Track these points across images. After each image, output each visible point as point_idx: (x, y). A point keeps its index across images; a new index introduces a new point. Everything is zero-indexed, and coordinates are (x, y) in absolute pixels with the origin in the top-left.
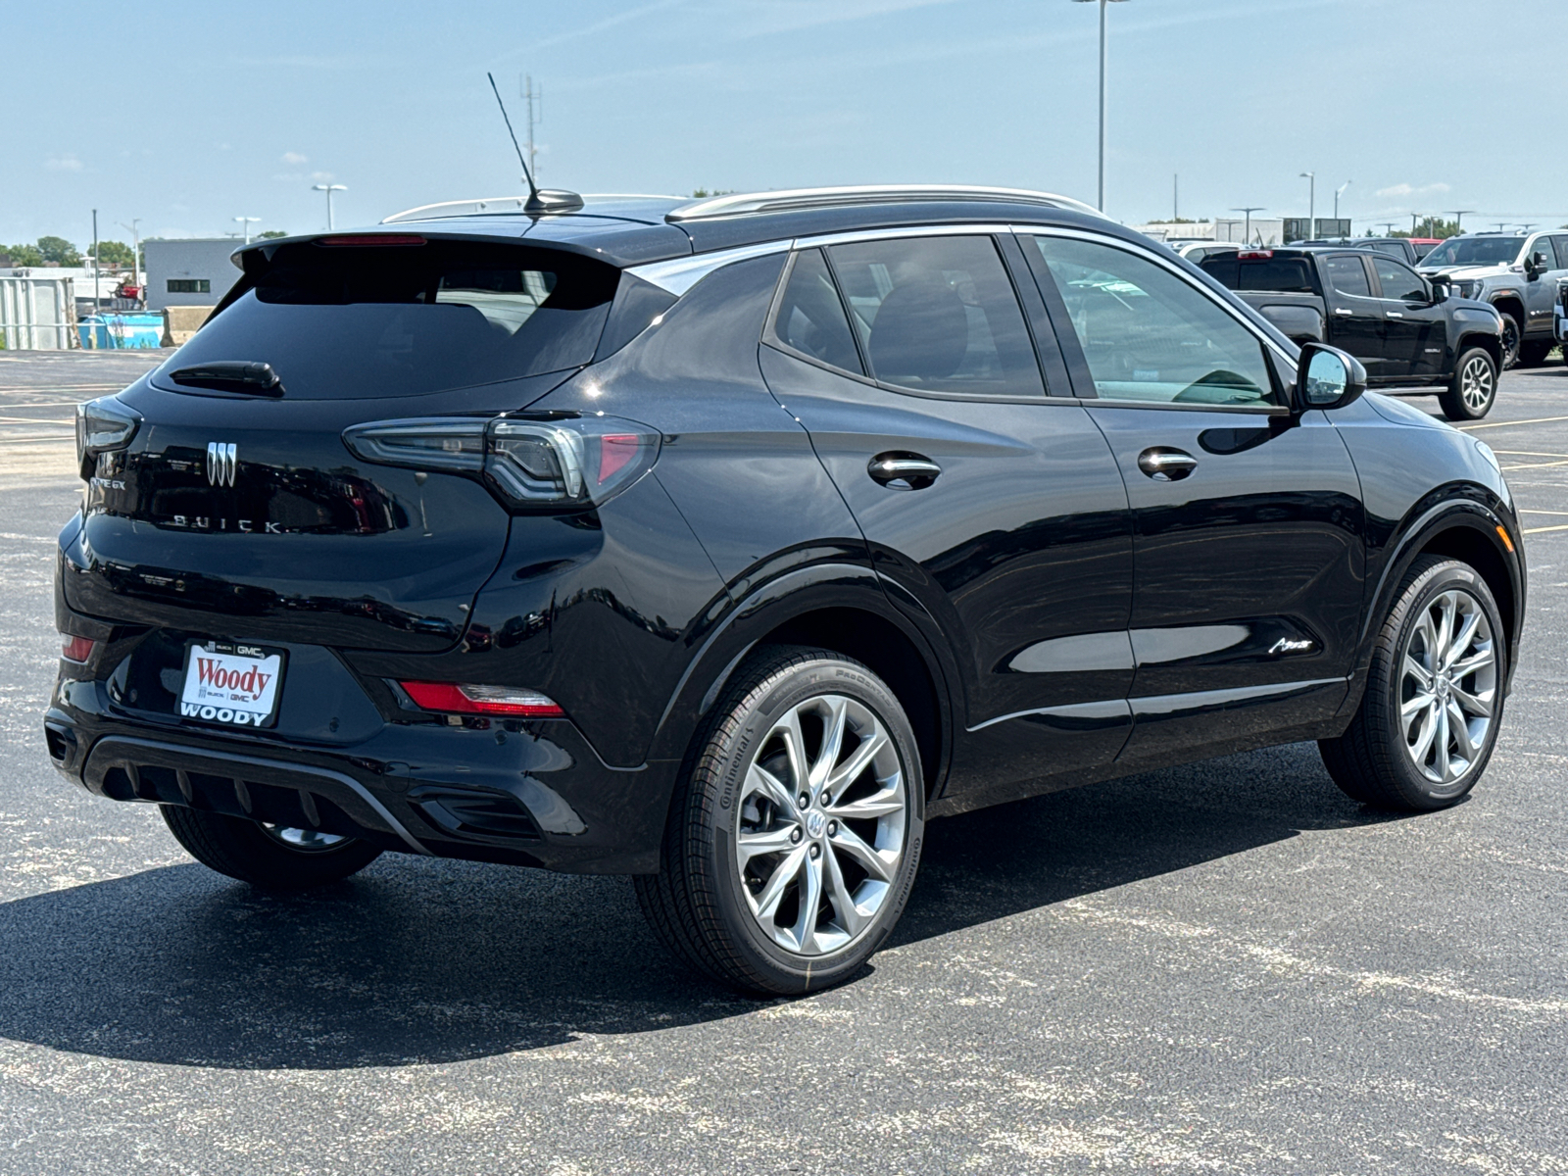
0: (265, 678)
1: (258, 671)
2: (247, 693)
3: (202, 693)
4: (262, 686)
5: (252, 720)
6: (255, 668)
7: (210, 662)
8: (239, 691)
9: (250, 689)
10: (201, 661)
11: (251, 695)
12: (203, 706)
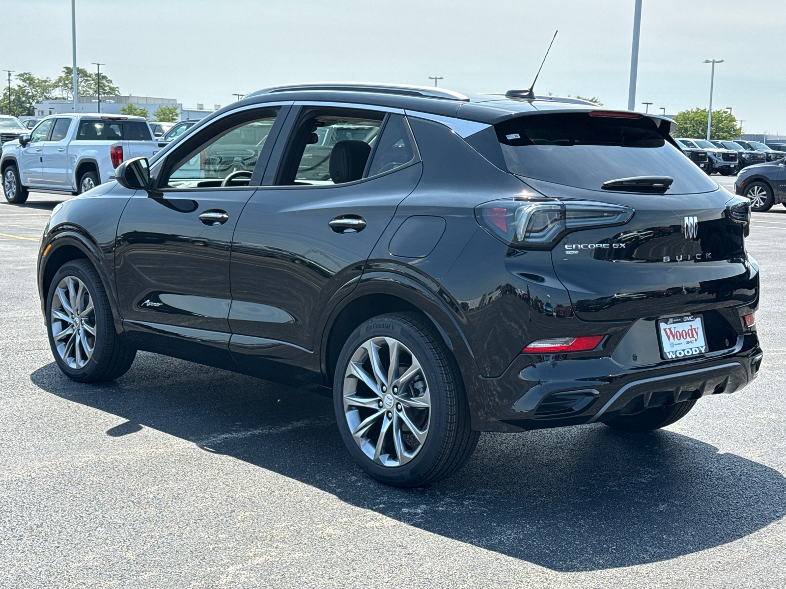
0: (696, 330)
1: (693, 328)
2: (692, 339)
3: (672, 345)
4: (697, 334)
5: (700, 351)
6: (691, 326)
7: (670, 329)
8: (688, 339)
9: (693, 337)
10: (665, 330)
11: (694, 339)
12: (676, 351)
